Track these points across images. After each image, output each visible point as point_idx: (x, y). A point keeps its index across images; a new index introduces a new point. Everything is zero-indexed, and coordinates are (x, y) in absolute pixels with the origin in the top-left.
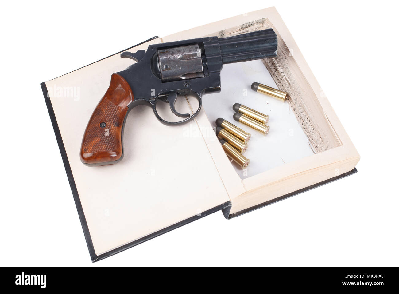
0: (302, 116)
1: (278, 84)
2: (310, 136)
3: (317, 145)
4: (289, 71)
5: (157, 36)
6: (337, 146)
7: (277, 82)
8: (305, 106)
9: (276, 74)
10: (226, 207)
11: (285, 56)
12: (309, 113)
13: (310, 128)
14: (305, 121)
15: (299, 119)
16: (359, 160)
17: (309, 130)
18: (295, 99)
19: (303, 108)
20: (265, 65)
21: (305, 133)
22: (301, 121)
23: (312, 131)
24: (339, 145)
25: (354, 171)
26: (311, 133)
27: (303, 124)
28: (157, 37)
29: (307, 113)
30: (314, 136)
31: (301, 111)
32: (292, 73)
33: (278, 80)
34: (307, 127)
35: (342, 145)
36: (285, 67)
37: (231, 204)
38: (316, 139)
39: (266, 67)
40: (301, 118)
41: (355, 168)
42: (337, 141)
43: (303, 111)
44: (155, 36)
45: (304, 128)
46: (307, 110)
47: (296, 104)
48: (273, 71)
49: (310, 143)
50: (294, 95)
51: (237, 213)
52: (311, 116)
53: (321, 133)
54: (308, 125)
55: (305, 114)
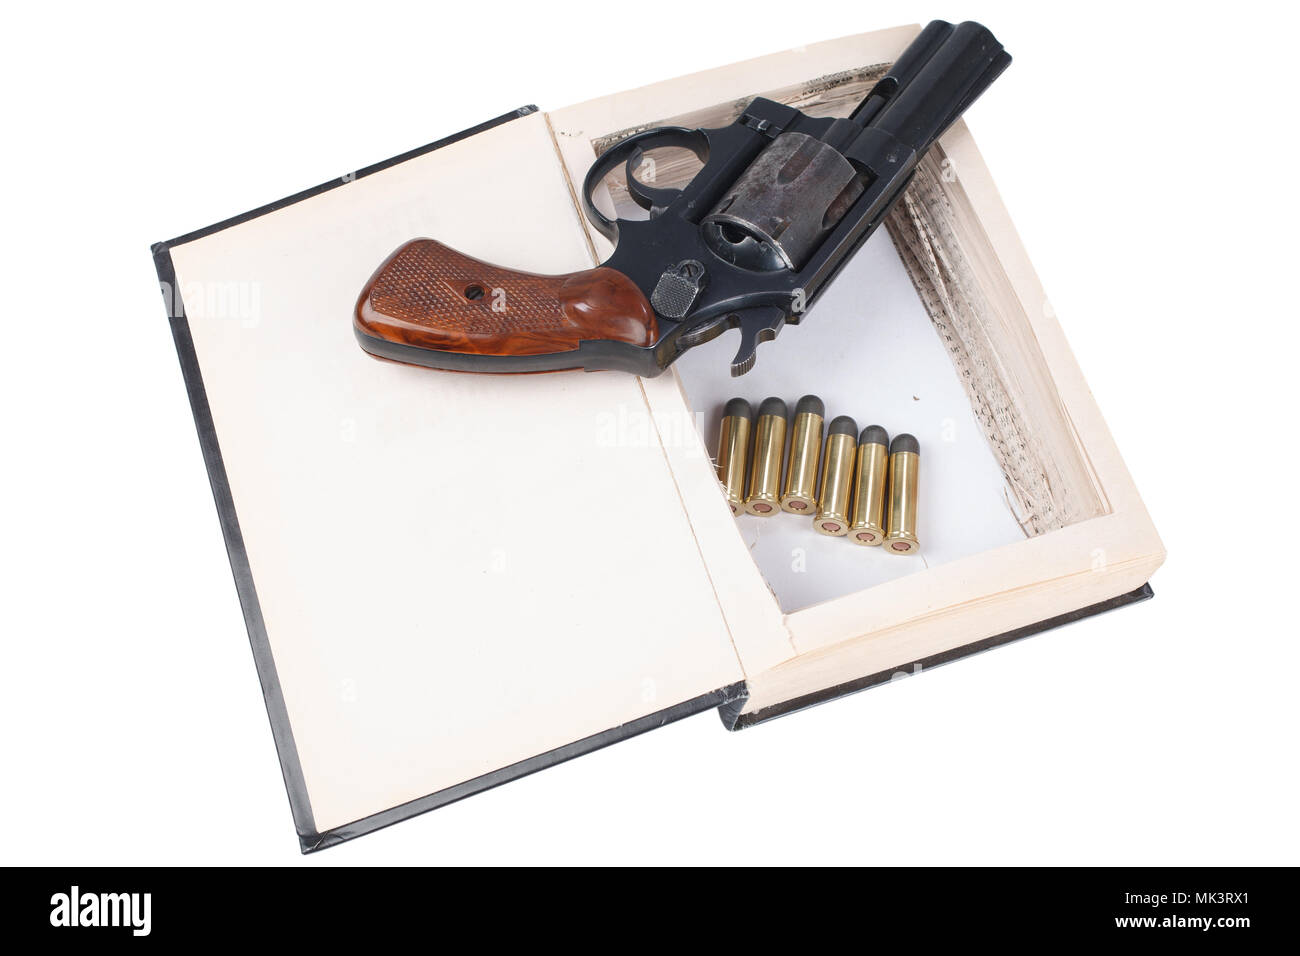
0: (990, 399)
1: (919, 285)
2: (1009, 467)
3: (1031, 499)
5: (532, 103)
6: (1095, 512)
7: (917, 277)
8: (1002, 367)
10: (731, 700)
11: (946, 195)
12: (1012, 392)
13: (1014, 442)
14: (998, 418)
15: (979, 407)
16: (1162, 563)
17: (1010, 446)
18: (970, 339)
21: (996, 455)
22: (985, 413)
23: (1020, 451)
24: (1100, 512)
25: (1143, 593)
26: (1016, 457)
27: (992, 423)
28: (533, 109)
29: (1006, 392)
30: (1023, 467)
31: (986, 381)
32: (965, 253)
34: (1005, 437)
35: (1111, 512)
36: (945, 232)
37: (747, 693)
38: (1029, 479)
40: (988, 404)
41: (1147, 584)
42: (1096, 497)
43: (994, 381)
44: (529, 104)
45: (993, 438)
46: (1007, 382)
47: (973, 358)
49: (1009, 491)
50: (970, 327)
51: (762, 711)
52: (1019, 404)
53: (1045, 463)
54: (1007, 429)
55: (999, 393)
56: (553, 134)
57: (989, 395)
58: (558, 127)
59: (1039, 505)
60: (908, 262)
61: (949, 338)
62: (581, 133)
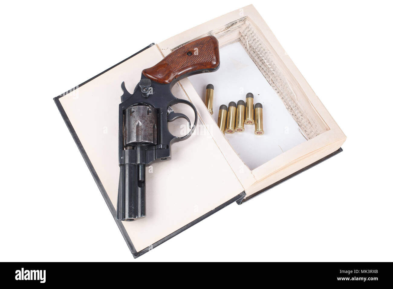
0: (290, 104)
1: (265, 76)
2: (299, 122)
3: (306, 130)
4: (274, 64)
5: (153, 42)
6: (325, 130)
7: (264, 74)
9: (263, 66)
12: (297, 102)
13: (299, 115)
14: (293, 109)
15: (288, 107)
17: (298, 116)
18: (282, 89)
19: (291, 97)
20: (252, 59)
21: (294, 119)
22: (290, 108)
23: (301, 117)
24: (327, 130)
25: (340, 150)
26: (300, 119)
27: (292, 111)
29: (294, 102)
30: (303, 121)
31: (288, 100)
32: (277, 66)
33: (265, 72)
34: (296, 114)
35: (330, 129)
37: (246, 194)
38: (305, 124)
39: (253, 61)
40: (290, 106)
41: (341, 148)
45: (293, 115)
47: (284, 94)
48: (260, 64)
49: (300, 128)
50: (282, 86)
52: (299, 104)
53: (309, 119)
54: (296, 112)
55: (293, 102)
56: (160, 50)
57: (290, 103)
58: (161, 48)
59: (309, 131)
60: (261, 70)
61: (276, 90)
62: (168, 48)
